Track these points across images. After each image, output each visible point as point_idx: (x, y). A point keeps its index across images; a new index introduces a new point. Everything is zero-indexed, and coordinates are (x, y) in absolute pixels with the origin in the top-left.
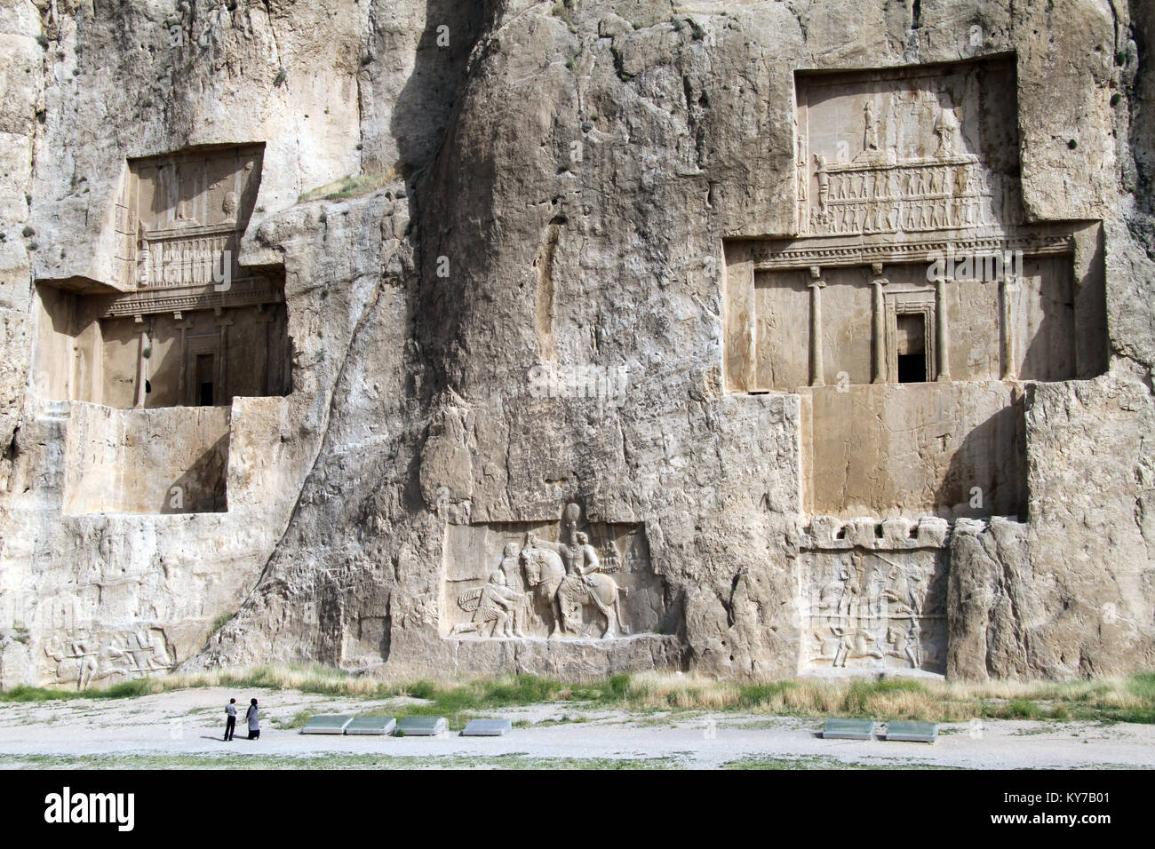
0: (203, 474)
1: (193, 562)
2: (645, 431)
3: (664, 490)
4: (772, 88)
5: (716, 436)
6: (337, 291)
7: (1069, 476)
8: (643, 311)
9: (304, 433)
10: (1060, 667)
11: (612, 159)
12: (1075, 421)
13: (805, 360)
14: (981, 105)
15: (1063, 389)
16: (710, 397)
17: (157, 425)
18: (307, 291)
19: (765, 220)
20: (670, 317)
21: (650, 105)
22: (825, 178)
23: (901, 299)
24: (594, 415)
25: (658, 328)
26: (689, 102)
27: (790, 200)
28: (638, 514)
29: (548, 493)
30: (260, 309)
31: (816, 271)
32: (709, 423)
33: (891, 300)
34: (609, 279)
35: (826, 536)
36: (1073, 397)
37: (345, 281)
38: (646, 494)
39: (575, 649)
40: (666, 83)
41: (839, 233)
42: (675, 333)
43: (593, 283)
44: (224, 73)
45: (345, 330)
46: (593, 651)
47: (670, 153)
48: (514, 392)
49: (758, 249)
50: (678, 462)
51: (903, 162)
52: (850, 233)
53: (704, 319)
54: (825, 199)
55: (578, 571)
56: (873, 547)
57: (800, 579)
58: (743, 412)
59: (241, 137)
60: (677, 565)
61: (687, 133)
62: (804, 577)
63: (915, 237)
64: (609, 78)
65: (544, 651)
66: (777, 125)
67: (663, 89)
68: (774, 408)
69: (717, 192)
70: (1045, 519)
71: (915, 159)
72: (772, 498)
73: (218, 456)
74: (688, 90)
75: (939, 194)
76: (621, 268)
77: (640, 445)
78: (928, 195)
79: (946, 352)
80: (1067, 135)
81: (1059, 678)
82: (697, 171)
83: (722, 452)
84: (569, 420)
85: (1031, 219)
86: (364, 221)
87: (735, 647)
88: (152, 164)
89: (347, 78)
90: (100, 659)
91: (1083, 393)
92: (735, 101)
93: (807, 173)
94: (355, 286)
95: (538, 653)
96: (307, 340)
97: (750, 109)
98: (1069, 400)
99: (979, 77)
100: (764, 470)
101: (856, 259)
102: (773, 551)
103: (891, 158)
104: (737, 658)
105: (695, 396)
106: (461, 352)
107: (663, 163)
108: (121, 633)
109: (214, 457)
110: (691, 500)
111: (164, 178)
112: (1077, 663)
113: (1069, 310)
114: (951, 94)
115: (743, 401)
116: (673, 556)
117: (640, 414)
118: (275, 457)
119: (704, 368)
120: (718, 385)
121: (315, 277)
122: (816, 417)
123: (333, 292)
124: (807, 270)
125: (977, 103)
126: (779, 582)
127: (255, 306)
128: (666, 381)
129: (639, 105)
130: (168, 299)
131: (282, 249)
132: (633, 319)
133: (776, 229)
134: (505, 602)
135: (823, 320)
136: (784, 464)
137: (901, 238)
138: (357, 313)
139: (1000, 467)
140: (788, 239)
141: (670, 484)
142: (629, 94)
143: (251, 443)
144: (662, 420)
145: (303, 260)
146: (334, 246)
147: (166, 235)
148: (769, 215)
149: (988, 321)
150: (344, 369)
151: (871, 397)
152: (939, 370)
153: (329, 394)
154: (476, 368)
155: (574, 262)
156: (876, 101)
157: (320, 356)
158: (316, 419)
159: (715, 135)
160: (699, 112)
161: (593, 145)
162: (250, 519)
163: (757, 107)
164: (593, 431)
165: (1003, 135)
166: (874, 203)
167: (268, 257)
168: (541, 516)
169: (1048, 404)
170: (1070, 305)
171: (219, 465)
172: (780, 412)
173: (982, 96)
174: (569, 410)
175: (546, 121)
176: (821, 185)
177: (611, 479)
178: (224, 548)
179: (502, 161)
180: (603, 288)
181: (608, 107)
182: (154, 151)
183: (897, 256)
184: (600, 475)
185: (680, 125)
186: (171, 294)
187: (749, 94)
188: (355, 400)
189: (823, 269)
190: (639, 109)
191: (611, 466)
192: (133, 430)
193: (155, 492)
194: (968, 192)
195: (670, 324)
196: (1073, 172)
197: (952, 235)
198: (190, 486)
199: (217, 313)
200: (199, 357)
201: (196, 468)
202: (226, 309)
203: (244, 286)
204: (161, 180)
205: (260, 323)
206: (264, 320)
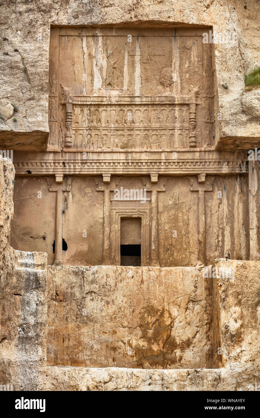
0: (151, 332)
17: (93, 282)
30: (203, 179)
73: (166, 315)
111: (88, 47)
127: (196, 176)
130: (99, 162)
147: (96, 101)
171: (168, 323)
186: (102, 157)
192: (65, 285)
193: (92, 348)
198: (134, 343)
199: (154, 179)
200: (123, 219)
201: (141, 326)
202: (160, 176)
203: (189, 156)
204: (85, 49)
205: (198, 191)
206: (201, 190)
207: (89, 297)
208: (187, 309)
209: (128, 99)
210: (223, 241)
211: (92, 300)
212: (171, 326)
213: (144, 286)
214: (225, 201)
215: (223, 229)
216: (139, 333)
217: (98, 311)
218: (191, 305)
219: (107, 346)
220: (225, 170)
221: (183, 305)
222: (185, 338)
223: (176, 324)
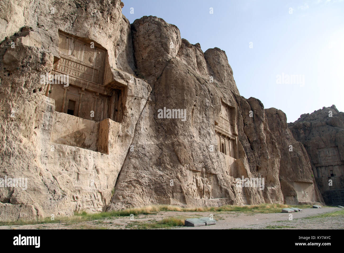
0: (78, 140)
5: (219, 159)
6: (138, 99)
8: (207, 130)
9: (127, 136)
17: (60, 118)
18: (132, 96)
23: (222, 141)
28: (215, 172)
29: (200, 165)
30: (98, 94)
32: (218, 156)
37: (141, 98)
38: (215, 168)
45: (139, 110)
47: (209, 101)
51: (224, 118)
52: (220, 127)
55: (206, 183)
63: (226, 131)
72: (227, 172)
73: (84, 135)
77: (212, 158)
83: (221, 162)
86: (142, 85)
90: (83, 202)
94: (142, 100)
96: (129, 110)
105: (216, 150)
108: (88, 193)
109: (82, 135)
111: (68, 41)
116: (221, 182)
117: (210, 151)
118: (117, 140)
125: (228, 113)
127: (96, 93)
128: (212, 146)
131: (127, 82)
134: (195, 190)
138: (141, 107)
145: (132, 87)
146: (138, 88)
147: (69, 58)
149: (228, 148)
150: (138, 121)
153: (134, 126)
157: (132, 115)
158: (131, 132)
164: (204, 153)
171: (84, 138)
174: (200, 147)
177: (210, 164)
183: (224, 133)
199: (83, 89)
200: (70, 100)
201: (75, 137)
202: (85, 89)
203: (95, 85)
204: (67, 42)
205: (95, 98)
206: (96, 98)
207: (57, 123)
208: (90, 134)
209: (80, 62)
210: (101, 115)
211: (59, 124)
212: (85, 139)
213: (78, 124)
214: (103, 103)
215: (101, 112)
216: (74, 139)
217: (60, 129)
218: (92, 133)
219: (62, 142)
220: (105, 93)
221: (89, 133)
222: (89, 144)
223: (86, 139)
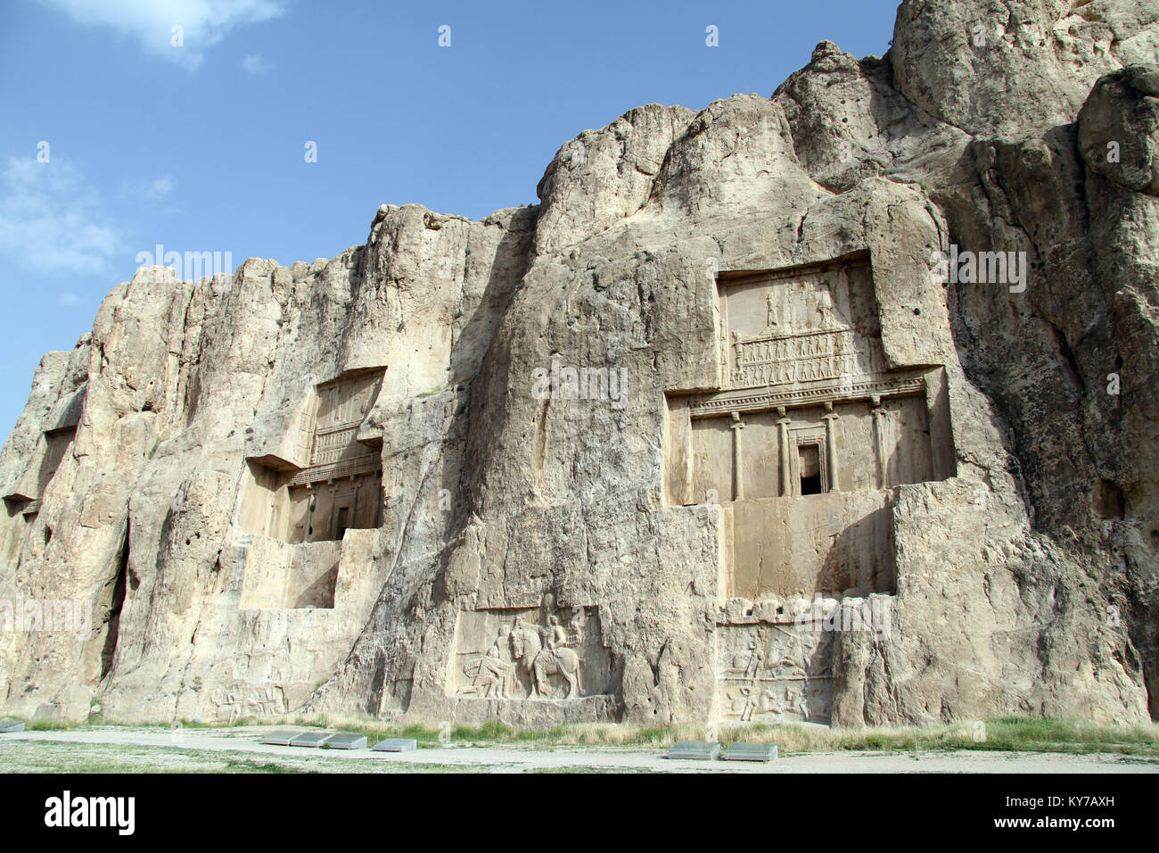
1: (307, 642)
2: (603, 536)
3: (614, 580)
4: (698, 285)
5: (656, 539)
6: (414, 454)
7: (929, 557)
8: (606, 449)
9: (387, 553)
10: (924, 714)
11: (587, 343)
12: (933, 513)
13: (730, 483)
14: (850, 291)
15: (922, 488)
16: (652, 508)
18: (395, 455)
19: (695, 378)
20: (625, 451)
21: (614, 304)
22: (740, 348)
23: (801, 434)
24: (568, 526)
25: (616, 460)
26: (642, 300)
27: (714, 362)
28: (593, 600)
29: (532, 586)
30: (376, 474)
31: (737, 416)
32: (650, 529)
33: (793, 435)
34: (584, 427)
35: (737, 613)
36: (930, 494)
37: (419, 446)
38: (601, 583)
39: (542, 706)
40: (627, 290)
41: (751, 386)
42: (629, 463)
43: (573, 431)
44: (369, 327)
45: (417, 480)
46: (554, 708)
47: (627, 335)
48: (515, 512)
49: (692, 400)
50: (627, 559)
51: (796, 333)
52: (759, 385)
53: (650, 451)
54: (741, 362)
55: (549, 646)
56: (775, 621)
57: (716, 649)
58: (677, 519)
59: (373, 364)
60: (621, 639)
61: (639, 320)
62: (720, 647)
63: (808, 386)
64: (589, 291)
65: (518, 707)
66: (702, 308)
67: (624, 293)
68: (701, 515)
69: (660, 359)
70: (910, 592)
71: (805, 330)
72: (697, 585)
74: (641, 292)
75: (823, 354)
76: (592, 418)
77: (599, 547)
78: (815, 355)
79: (835, 472)
80: (913, 305)
81: (923, 723)
82: (646, 344)
83: (660, 550)
84: (550, 531)
85: (891, 366)
86: (435, 406)
87: (658, 702)
88: (326, 388)
89: (446, 327)
90: (242, 706)
91: (938, 491)
92: (672, 295)
93: (728, 345)
94: (425, 449)
95: (514, 709)
96: (394, 490)
97: (682, 299)
98: (927, 496)
99: (847, 272)
100: (692, 563)
101: (765, 404)
102: (695, 626)
103: (787, 330)
104: (660, 712)
105: (641, 508)
106: (483, 487)
107: (622, 342)
108: (256, 689)
110: (635, 588)
112: (939, 711)
113: (926, 435)
114: (829, 285)
115: (677, 511)
116: (618, 632)
117: (600, 524)
118: (368, 570)
119: (648, 487)
120: (658, 499)
121: (401, 445)
122: (736, 525)
123: (411, 455)
124: (729, 416)
125: (847, 289)
126: (698, 651)
127: (373, 473)
128: (621, 499)
129: (607, 305)
130: (325, 471)
131: (382, 428)
132: (599, 454)
133: (704, 384)
134: (497, 670)
135: (743, 452)
136: (707, 559)
137: (797, 387)
138: (425, 469)
139: (879, 558)
140: (714, 392)
141: (619, 576)
142: (601, 298)
143: (353, 561)
144: (616, 528)
145: (394, 435)
146: (415, 424)
147: (329, 431)
148: (698, 373)
149: (866, 447)
150: (414, 507)
151: (778, 507)
152: (830, 486)
153: (404, 524)
154: (491, 498)
155: (560, 417)
156: (775, 291)
157: (401, 499)
158: (395, 544)
159: (658, 319)
160: (648, 305)
161: (575, 334)
162: (347, 614)
163: (687, 298)
164: (566, 538)
165: (867, 311)
166: (776, 362)
167: (374, 433)
168: (526, 604)
169: (910, 500)
170: (927, 432)
172: (705, 518)
173: (850, 284)
174: (550, 523)
175: (544, 320)
176: (737, 353)
177: (576, 573)
178: (328, 633)
179: (515, 351)
180: (580, 434)
181: (586, 308)
182: (327, 379)
183: (796, 401)
184: (568, 571)
185: (635, 315)
186: (327, 468)
187: (682, 289)
188: (419, 528)
189: (742, 414)
190: (607, 308)
191: (577, 564)
192: (297, 558)
194: (845, 351)
195: (625, 456)
196: (919, 331)
197: (834, 382)
199: (352, 479)
200: (342, 509)
202: (357, 476)
204: (330, 397)
209: (344, 426)
